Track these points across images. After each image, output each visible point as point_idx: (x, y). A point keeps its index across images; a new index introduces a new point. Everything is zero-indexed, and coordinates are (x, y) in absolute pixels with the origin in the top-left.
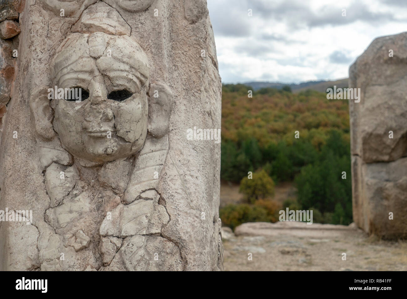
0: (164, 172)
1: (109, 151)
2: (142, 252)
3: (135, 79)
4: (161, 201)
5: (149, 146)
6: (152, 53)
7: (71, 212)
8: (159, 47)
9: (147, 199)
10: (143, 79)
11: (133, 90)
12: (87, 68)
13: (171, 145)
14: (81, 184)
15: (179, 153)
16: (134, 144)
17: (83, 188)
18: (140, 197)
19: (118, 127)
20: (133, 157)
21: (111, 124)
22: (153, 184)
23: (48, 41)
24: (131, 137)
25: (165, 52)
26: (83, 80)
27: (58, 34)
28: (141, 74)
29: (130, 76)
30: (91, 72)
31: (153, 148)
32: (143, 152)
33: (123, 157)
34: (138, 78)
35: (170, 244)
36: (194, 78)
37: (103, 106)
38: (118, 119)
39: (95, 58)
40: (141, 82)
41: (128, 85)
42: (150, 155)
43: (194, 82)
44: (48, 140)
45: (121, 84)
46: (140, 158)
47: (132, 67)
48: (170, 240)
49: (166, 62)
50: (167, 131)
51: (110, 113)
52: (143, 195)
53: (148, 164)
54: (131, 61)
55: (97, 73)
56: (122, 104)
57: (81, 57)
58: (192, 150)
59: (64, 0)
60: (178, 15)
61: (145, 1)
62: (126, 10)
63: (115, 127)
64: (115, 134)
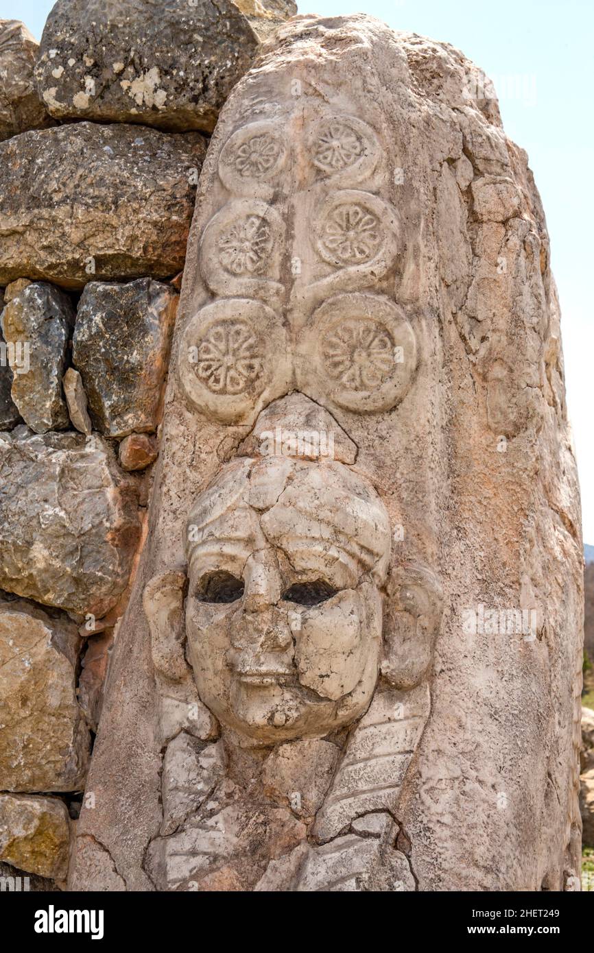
0: (414, 770)
1: (279, 718)
3: (344, 558)
4: (401, 842)
6: (401, 500)
7: (194, 853)
8: (417, 488)
9: (366, 835)
10: (365, 557)
11: (338, 582)
12: (241, 534)
13: (438, 705)
14: (227, 786)
15: (456, 726)
16: (341, 702)
17: (229, 795)
18: (351, 830)
19: (302, 665)
21: (287, 659)
22: (386, 797)
23: (192, 475)
24: (332, 688)
25: (432, 500)
26: (233, 558)
27: (212, 460)
28: (362, 547)
29: (333, 552)
30: (250, 541)
31: (391, 713)
32: (366, 721)
33: (319, 731)
34: (353, 555)
36: (505, 555)
37: (267, 616)
38: (302, 646)
39: (261, 511)
40: (361, 562)
41: (327, 571)
42: (384, 728)
43: (504, 564)
44: (176, 681)
45: (313, 568)
46: (359, 735)
47: (337, 532)
49: (434, 519)
50: (430, 674)
51: (284, 634)
52: (359, 826)
53: (378, 751)
55: (261, 543)
56: (313, 613)
57: (232, 509)
58: (487, 719)
59: (223, 392)
60: (472, 421)
61: (390, 390)
62: (347, 410)
63: (294, 664)
64: (293, 680)
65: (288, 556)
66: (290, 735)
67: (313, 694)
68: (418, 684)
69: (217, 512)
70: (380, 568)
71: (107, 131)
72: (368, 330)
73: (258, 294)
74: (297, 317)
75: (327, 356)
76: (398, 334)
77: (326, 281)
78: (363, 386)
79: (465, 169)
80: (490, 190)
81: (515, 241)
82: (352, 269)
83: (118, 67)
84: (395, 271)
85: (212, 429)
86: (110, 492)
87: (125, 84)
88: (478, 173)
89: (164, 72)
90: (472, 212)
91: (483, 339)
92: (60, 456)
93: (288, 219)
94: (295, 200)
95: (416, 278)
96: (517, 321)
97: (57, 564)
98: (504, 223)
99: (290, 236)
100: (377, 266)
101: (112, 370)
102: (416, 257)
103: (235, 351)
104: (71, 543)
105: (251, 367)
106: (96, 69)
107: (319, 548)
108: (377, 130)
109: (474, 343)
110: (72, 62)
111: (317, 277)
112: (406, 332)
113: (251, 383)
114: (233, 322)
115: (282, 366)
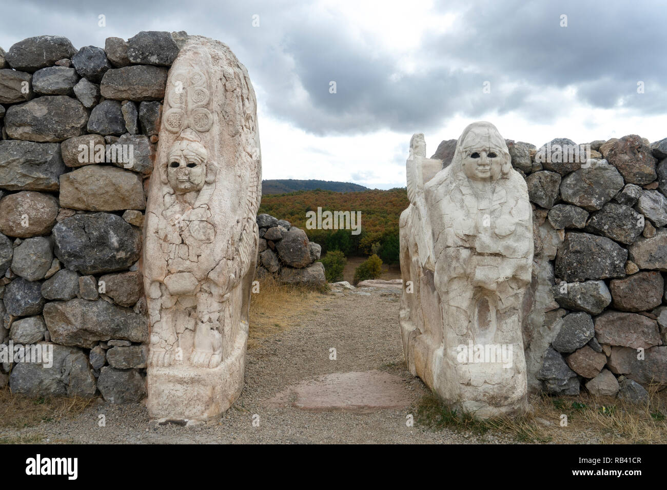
1: (186, 187)
2: (197, 227)
3: (198, 159)
4: (209, 209)
5: (205, 187)
6: (210, 149)
7: (171, 211)
8: (213, 147)
9: (202, 207)
10: (202, 159)
11: (197, 163)
12: (179, 155)
13: (216, 187)
14: (177, 201)
15: (220, 191)
16: (198, 185)
17: (177, 203)
18: (200, 207)
19: (191, 178)
20: (198, 191)
21: (188, 177)
22: (206, 202)
23: (168, 144)
24: (196, 182)
25: (216, 149)
26: (177, 159)
27: (172, 141)
28: (202, 157)
29: (196, 158)
30: (180, 156)
31: (207, 188)
32: (202, 189)
33: (194, 190)
35: (210, 225)
36: (232, 160)
37: (184, 169)
38: (190, 175)
39: (182, 151)
40: (201, 160)
41: (195, 161)
42: (206, 190)
43: (232, 162)
44: (166, 184)
45: (192, 161)
46: (201, 191)
47: (197, 154)
48: (210, 223)
49: (216, 153)
50: (214, 181)
51: (187, 172)
52: (201, 206)
53: (205, 194)
54: (196, 152)
55: (182, 156)
56: (192, 169)
57: (177, 150)
58: (226, 190)
59: (173, 127)
60: (225, 133)
61: (207, 127)
62: (199, 131)
63: (189, 178)
64: (189, 181)
65: (187, 159)
66: (189, 191)
67: (192, 183)
68: (212, 183)
69: (174, 151)
70: (205, 161)
71: (144, 67)
72: (202, 116)
73: (181, 108)
74: (189, 113)
75: (194, 121)
76: (209, 117)
77: (194, 106)
78: (202, 127)
79: (224, 80)
80: (229, 84)
81: (235, 95)
82: (199, 103)
83: (147, 54)
84: (208, 104)
85: (171, 135)
86: (149, 148)
87: (149, 58)
88: (227, 80)
89: (158, 56)
90: (226, 89)
91: (228, 116)
92: (138, 140)
93: (186, 93)
94: (187, 89)
95: (212, 105)
96: (235, 112)
97: (138, 163)
98: (233, 91)
99: (187, 96)
100: (204, 102)
101: (148, 121)
102: (212, 101)
103: (176, 119)
104: (141, 158)
105: (179, 122)
106: (143, 54)
107: (193, 157)
108: (204, 74)
109: (226, 117)
110: (137, 52)
111: (193, 105)
112: (210, 116)
113: (179, 126)
114: (175, 113)
115: (186, 123)
